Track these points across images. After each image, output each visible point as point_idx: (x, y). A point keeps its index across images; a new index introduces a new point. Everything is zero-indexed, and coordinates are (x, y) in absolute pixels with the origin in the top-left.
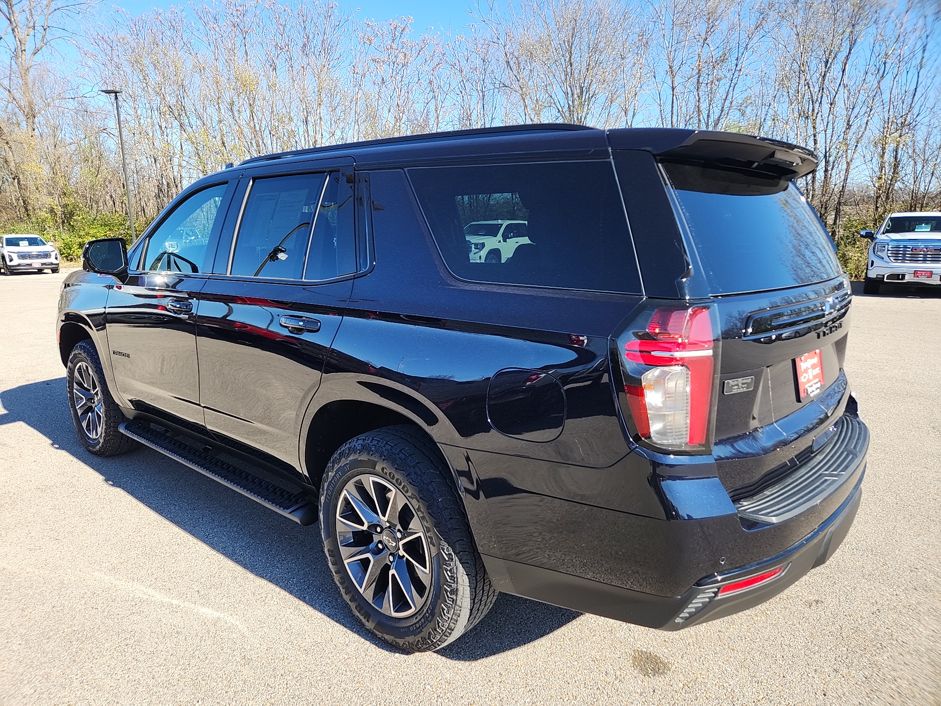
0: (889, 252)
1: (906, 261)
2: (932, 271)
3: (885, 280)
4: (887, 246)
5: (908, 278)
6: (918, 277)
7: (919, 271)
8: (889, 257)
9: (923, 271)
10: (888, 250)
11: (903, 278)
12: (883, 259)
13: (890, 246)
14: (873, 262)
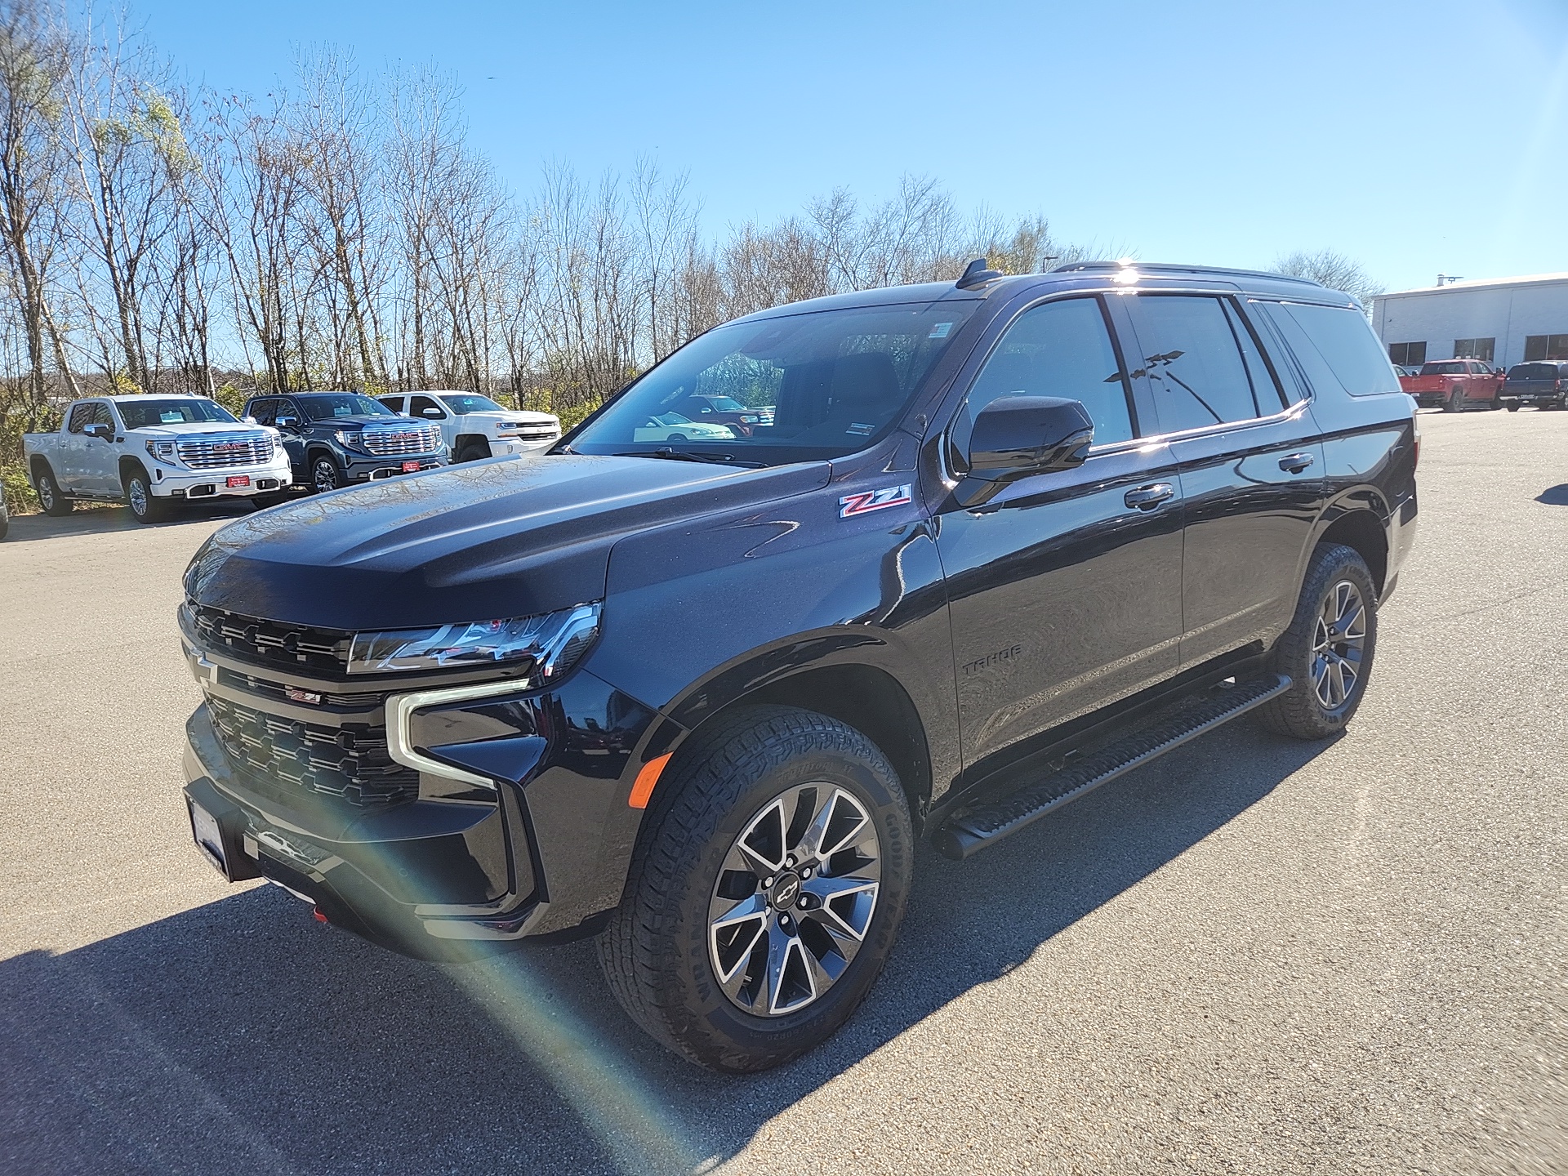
0: (181, 454)
1: (210, 466)
2: (248, 476)
3: (188, 497)
4: (174, 445)
5: (220, 490)
6: (233, 486)
7: (233, 477)
8: (183, 461)
9: (237, 477)
10: (179, 452)
11: (213, 491)
12: (175, 465)
13: (180, 446)
14: (159, 472)
